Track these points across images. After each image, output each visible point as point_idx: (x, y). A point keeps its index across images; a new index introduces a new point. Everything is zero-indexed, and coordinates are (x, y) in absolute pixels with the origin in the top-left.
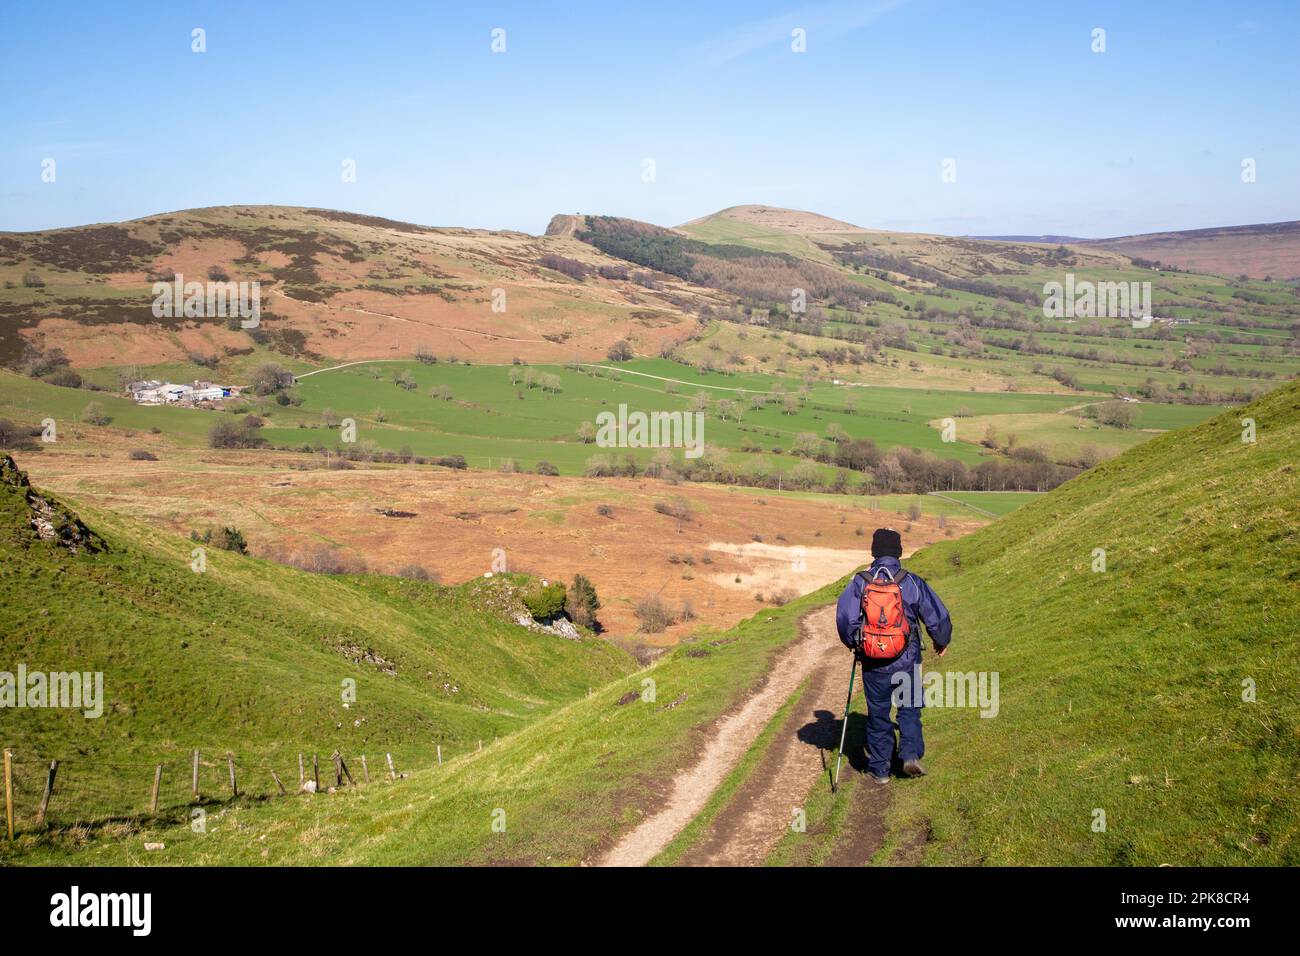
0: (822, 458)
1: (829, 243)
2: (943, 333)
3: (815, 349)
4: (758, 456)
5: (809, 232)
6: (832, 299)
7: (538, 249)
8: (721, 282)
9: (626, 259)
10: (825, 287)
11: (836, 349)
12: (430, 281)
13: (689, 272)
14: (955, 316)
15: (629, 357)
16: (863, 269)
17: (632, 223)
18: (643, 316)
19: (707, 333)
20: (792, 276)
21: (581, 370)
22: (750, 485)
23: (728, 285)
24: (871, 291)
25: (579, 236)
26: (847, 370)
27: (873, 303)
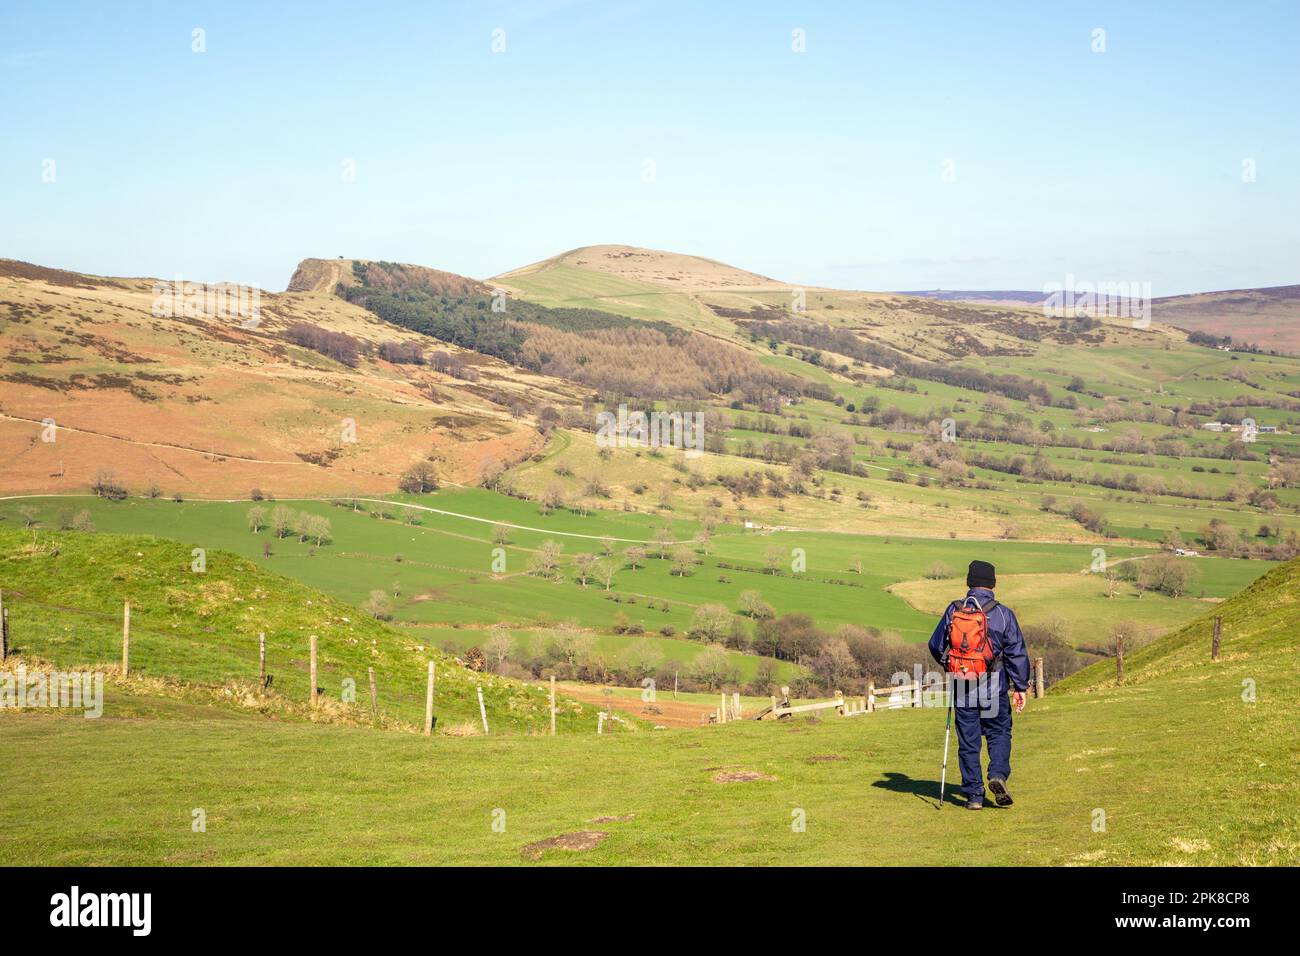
0: (734, 643)
1: (731, 305)
2: (906, 448)
3: (716, 473)
4: (642, 640)
5: (701, 288)
6: (738, 394)
7: (280, 314)
8: (568, 366)
9: (417, 331)
10: (725, 374)
11: (747, 474)
12: (113, 367)
13: (518, 351)
14: (924, 422)
15: (434, 488)
16: (783, 347)
17: (428, 274)
18: (452, 423)
19: (552, 449)
20: (675, 358)
21: (359, 508)
22: (630, 685)
23: (578, 371)
24: (795, 381)
25: (344, 293)
26: (765, 507)
27: (800, 399)
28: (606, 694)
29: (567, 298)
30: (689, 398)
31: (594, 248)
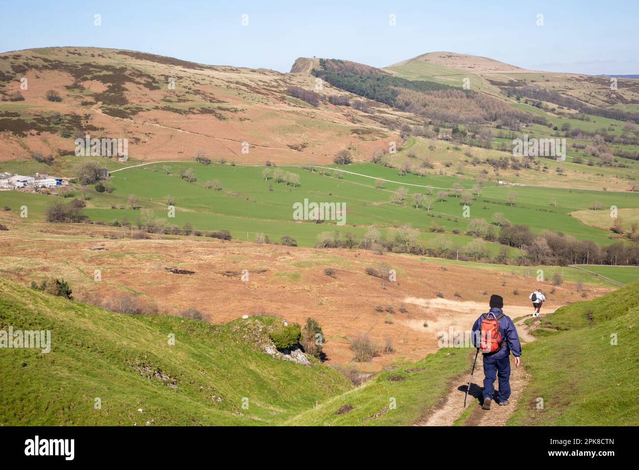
0: (489, 238)
1: (498, 80)
2: (583, 148)
3: (486, 157)
4: (442, 235)
5: (485, 72)
6: (499, 122)
7: (285, 82)
8: (417, 108)
9: (348, 91)
10: (494, 112)
11: (501, 158)
12: (207, 104)
13: (394, 100)
14: (592, 135)
15: (349, 162)
16: (523, 100)
17: (354, 65)
18: (360, 132)
19: (406, 145)
20: (470, 104)
21: (314, 170)
22: (436, 256)
23: (422, 110)
24: (528, 116)
25: (315, 73)
26: (509, 174)
27: (530, 124)
28: (422, 260)
29: (419, 76)
30: (475, 123)
31: (434, 53)
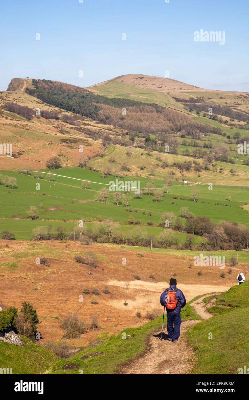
0: (177, 228)
1: (182, 97)
3: (173, 162)
4: (139, 227)
5: (170, 91)
6: (183, 132)
7: (3, 99)
8: (116, 121)
9: (57, 107)
10: (179, 124)
11: (185, 162)
13: (97, 115)
15: (60, 167)
16: (202, 114)
17: (62, 85)
18: (68, 141)
19: (107, 152)
20: (159, 118)
21: (30, 174)
22: (134, 245)
23: (120, 123)
24: (207, 127)
25: (28, 92)
26: (192, 175)
27: (208, 134)
28: (122, 248)
29: (117, 95)
30: (164, 133)
31: (129, 75)
